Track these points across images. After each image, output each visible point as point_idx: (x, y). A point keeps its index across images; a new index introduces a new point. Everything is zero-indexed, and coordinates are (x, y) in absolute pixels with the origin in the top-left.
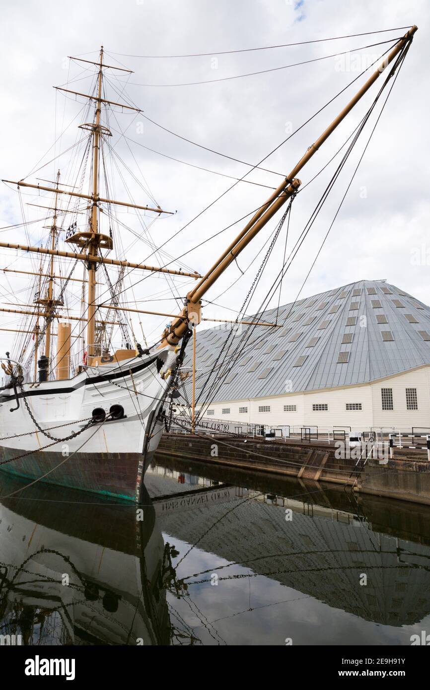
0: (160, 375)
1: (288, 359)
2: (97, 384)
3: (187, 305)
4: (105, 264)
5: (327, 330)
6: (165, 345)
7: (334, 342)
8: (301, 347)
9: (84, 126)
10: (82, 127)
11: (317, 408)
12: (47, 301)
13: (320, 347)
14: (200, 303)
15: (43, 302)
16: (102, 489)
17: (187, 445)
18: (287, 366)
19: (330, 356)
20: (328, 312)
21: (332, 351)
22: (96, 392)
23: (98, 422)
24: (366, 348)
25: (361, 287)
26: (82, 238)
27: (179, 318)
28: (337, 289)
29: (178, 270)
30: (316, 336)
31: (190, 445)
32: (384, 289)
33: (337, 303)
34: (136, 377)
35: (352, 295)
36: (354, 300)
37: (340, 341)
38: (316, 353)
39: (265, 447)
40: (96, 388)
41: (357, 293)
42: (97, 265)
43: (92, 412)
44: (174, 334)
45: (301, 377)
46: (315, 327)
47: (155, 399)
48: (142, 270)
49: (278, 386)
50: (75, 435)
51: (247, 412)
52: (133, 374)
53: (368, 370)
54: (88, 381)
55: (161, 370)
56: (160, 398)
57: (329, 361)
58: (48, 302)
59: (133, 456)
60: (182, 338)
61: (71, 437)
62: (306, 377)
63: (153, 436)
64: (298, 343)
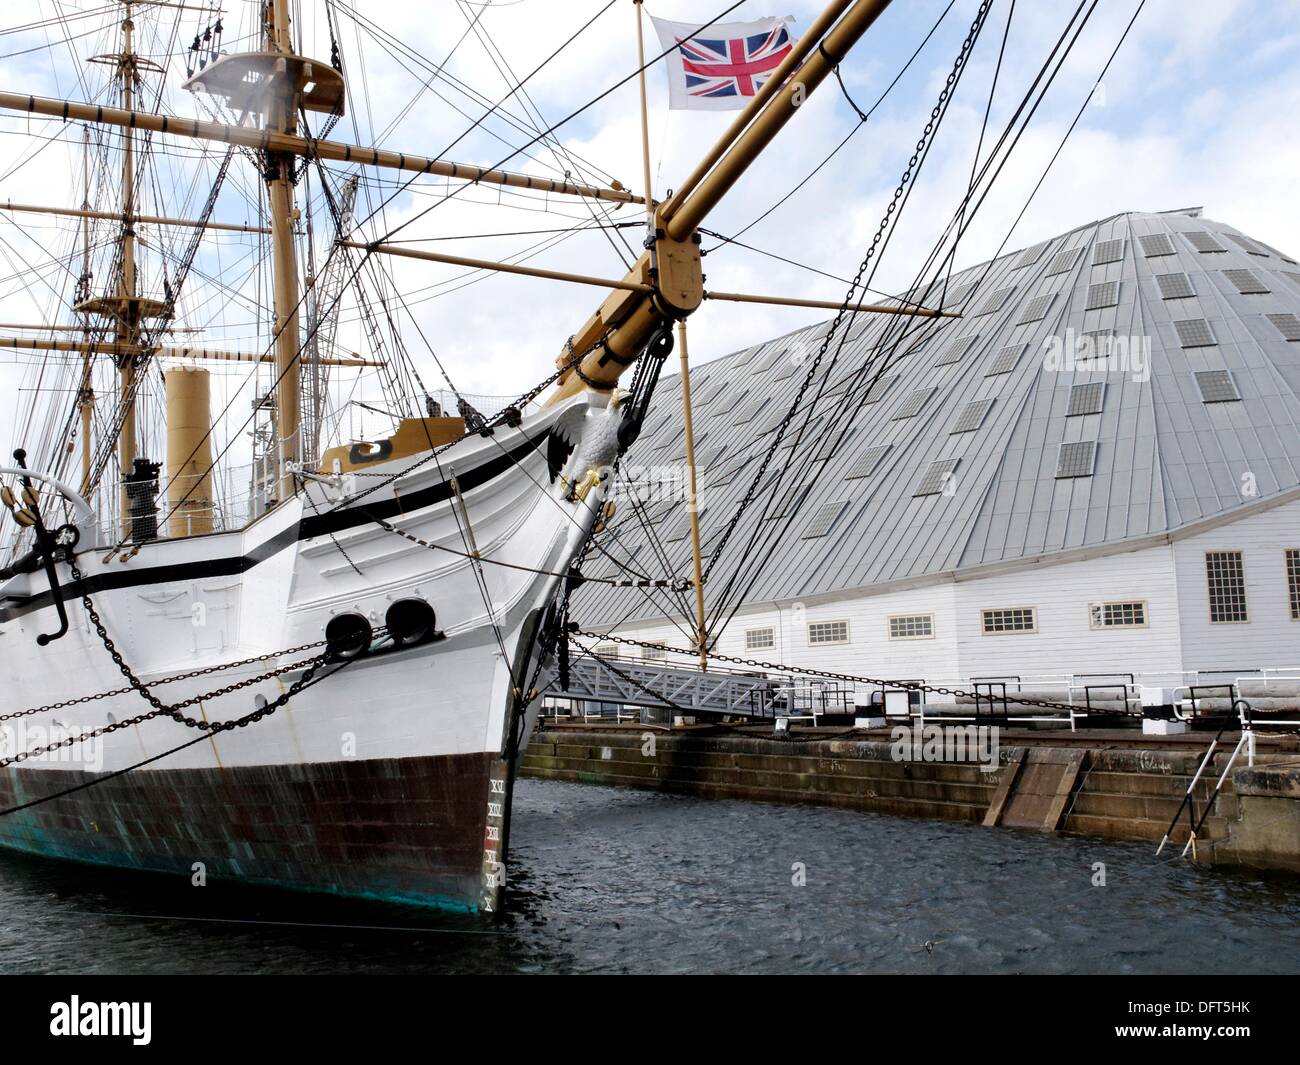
0: (559, 490)
1: (894, 475)
2: (341, 535)
3: (652, 249)
4: (322, 160)
5: (1017, 375)
6: (576, 390)
7: (1042, 410)
8: (932, 433)
11: (998, 621)
12: (120, 303)
13: (997, 430)
14: (697, 240)
15: (104, 306)
17: (594, 754)
18: (895, 495)
19: (1032, 459)
20: (1018, 318)
21: (1036, 441)
22: (339, 563)
23: (350, 660)
24: (1147, 428)
25: (1120, 235)
27: (630, 292)
28: (1041, 245)
29: (559, 179)
30: (980, 397)
31: (606, 754)
32: (1197, 237)
33: (1047, 288)
34: (479, 502)
35: (1091, 260)
36: (1100, 275)
37: (1063, 406)
38: (986, 450)
39: (858, 749)
40: (339, 547)
41: (1109, 254)
42: (298, 163)
43: (324, 626)
44: (607, 349)
45: (942, 529)
46: (976, 366)
47: (540, 572)
49: (868, 559)
50: (268, 709)
51: (771, 644)
52: (465, 496)
53: (1159, 496)
54: (309, 528)
55: (563, 473)
56: (558, 569)
57: (1029, 474)
58: (125, 304)
59: (472, 766)
60: (634, 364)
61: (256, 717)
62: (959, 525)
63: (536, 695)
64: (926, 419)
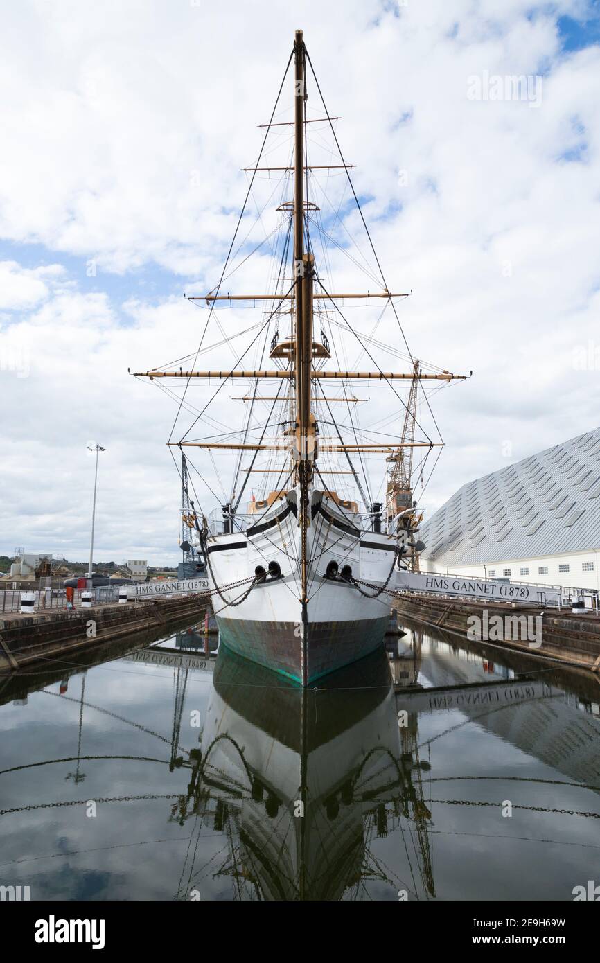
4: (320, 379)
9: (282, 208)
10: (281, 208)
16: (279, 667)
26: (285, 350)
39: (570, 624)
48: (368, 379)
54: (249, 533)
